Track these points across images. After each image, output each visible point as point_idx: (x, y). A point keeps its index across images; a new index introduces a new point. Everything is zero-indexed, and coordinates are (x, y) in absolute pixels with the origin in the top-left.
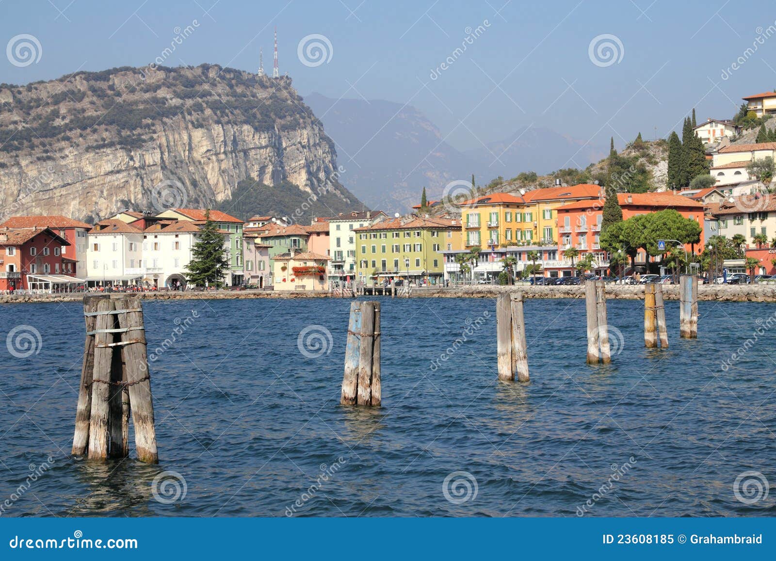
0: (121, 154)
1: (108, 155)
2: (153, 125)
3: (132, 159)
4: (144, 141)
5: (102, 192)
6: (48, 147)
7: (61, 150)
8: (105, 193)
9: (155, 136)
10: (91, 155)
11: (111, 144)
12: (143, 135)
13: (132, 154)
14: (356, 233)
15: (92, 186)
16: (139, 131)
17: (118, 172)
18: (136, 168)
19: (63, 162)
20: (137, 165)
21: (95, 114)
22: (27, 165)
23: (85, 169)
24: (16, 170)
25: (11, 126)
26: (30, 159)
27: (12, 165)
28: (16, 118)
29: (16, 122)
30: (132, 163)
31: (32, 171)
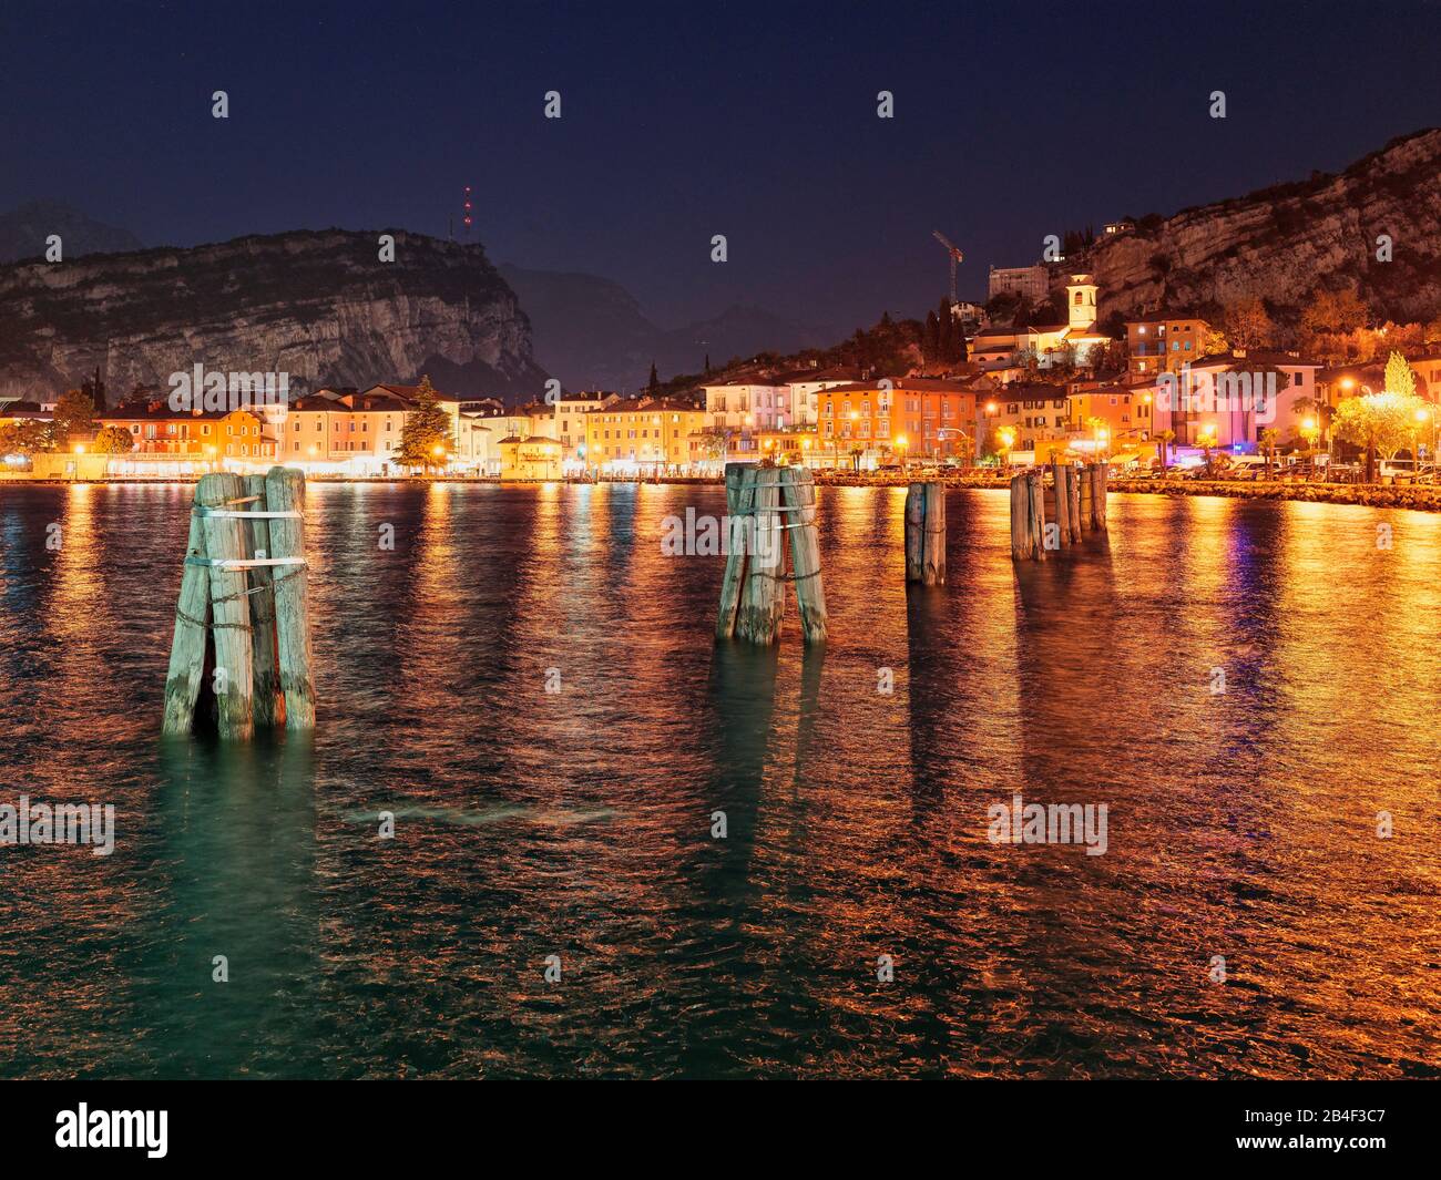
0: (297, 328)
1: (281, 326)
2: (331, 294)
3: (307, 331)
4: (321, 312)
6: (215, 317)
7: (230, 320)
9: (334, 307)
10: (261, 327)
11: (284, 314)
12: (320, 305)
13: (308, 326)
14: (587, 416)
16: (316, 300)
17: (293, 345)
18: (311, 342)
19: (230, 335)
20: (313, 338)
22: (191, 337)
23: (256, 342)
24: (180, 342)
25: (175, 293)
26: (194, 329)
27: (174, 337)
28: (180, 284)
29: (180, 289)
30: (307, 337)
31: (197, 343)
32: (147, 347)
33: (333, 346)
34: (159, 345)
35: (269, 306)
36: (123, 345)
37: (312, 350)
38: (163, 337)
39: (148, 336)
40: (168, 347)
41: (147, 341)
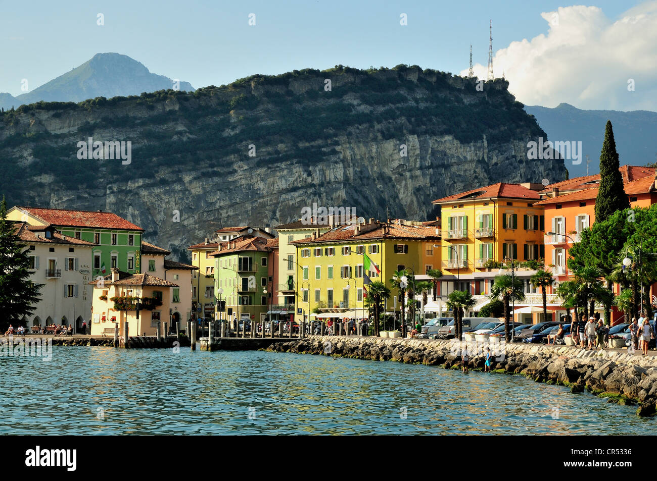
0: (298, 170)
1: (282, 170)
2: (336, 135)
3: (309, 174)
4: (325, 154)
5: (274, 213)
6: (214, 161)
7: (230, 164)
8: (278, 214)
9: (338, 148)
10: (262, 171)
11: (286, 158)
12: (323, 147)
13: (311, 169)
14: (297, 247)
15: (263, 206)
16: (320, 142)
17: (295, 189)
18: (313, 185)
19: (231, 179)
20: (316, 182)
21: (270, 123)
22: (191, 182)
23: (256, 187)
24: (178, 187)
25: (175, 138)
26: (194, 174)
27: (174, 182)
28: (181, 128)
29: (180, 133)
30: (310, 179)
31: (196, 189)
32: (144, 193)
33: (339, 189)
34: (157, 191)
35: (270, 149)
36: (121, 191)
37: (315, 194)
38: (163, 182)
39: (147, 181)
40: (166, 193)
41: (146, 186)
